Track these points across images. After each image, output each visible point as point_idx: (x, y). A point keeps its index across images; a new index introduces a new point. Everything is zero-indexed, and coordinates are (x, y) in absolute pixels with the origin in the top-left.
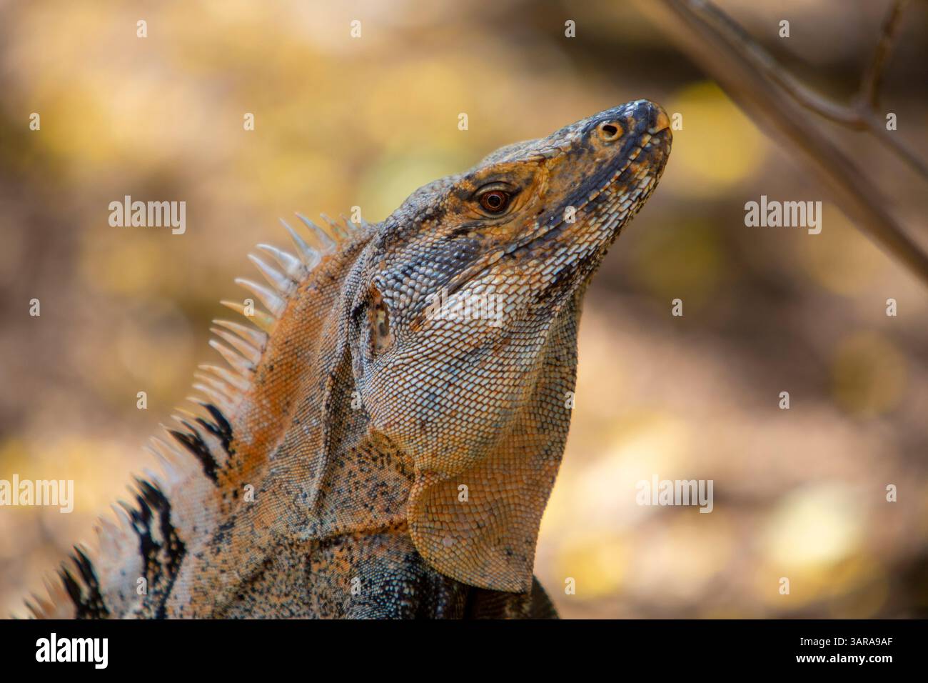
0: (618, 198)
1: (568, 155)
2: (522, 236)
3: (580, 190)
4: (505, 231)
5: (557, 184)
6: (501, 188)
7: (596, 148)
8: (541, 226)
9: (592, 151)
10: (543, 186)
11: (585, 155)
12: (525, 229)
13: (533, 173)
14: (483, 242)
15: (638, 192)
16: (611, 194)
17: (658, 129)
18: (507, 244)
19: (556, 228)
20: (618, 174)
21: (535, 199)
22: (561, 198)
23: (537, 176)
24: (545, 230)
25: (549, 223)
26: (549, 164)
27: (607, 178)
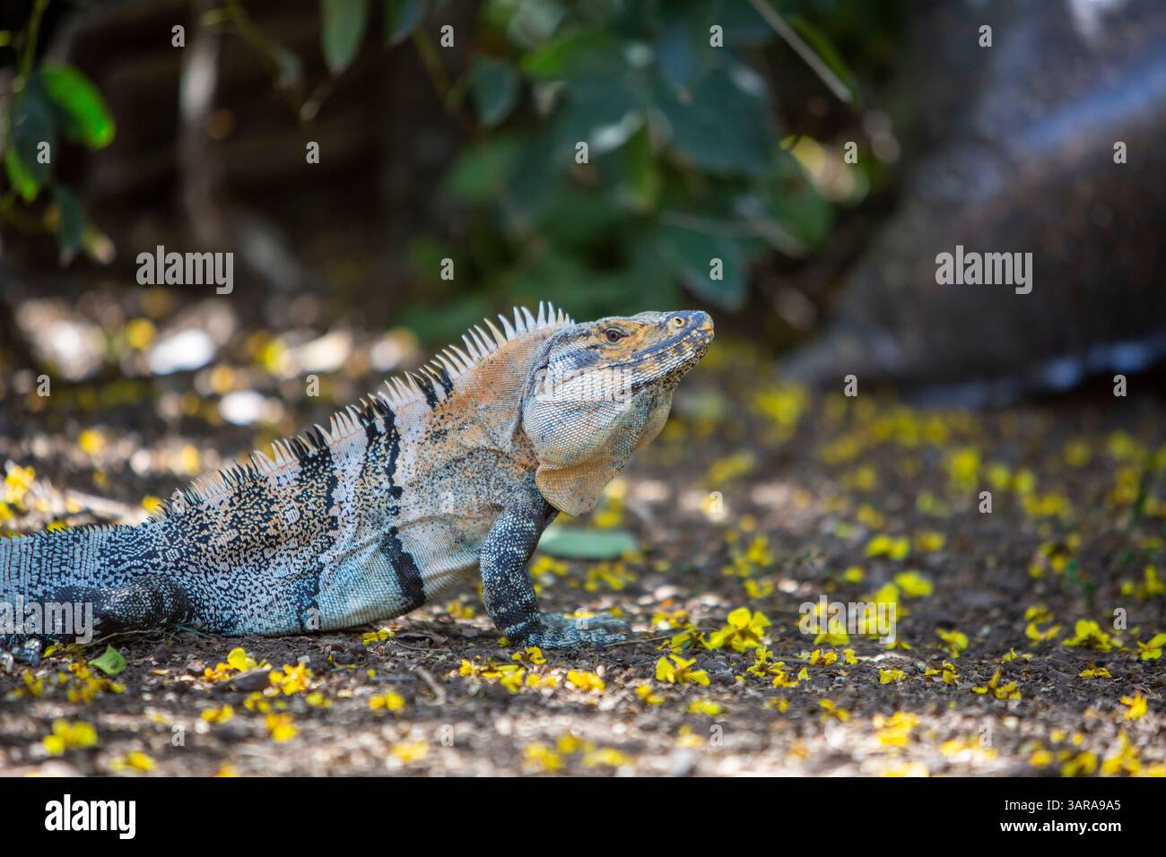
0: (673, 357)
1: (656, 327)
2: (621, 360)
3: (656, 346)
4: (614, 355)
5: (647, 340)
6: (619, 331)
7: (669, 328)
8: (632, 357)
9: (667, 329)
10: (640, 338)
11: (663, 330)
12: (624, 357)
13: (636, 330)
14: (602, 356)
15: (683, 357)
16: (670, 353)
17: (702, 329)
18: (613, 361)
19: (639, 361)
20: (675, 345)
21: (633, 343)
22: (645, 347)
23: (638, 332)
24: (633, 360)
25: (636, 357)
26: (645, 327)
27: (669, 345)
